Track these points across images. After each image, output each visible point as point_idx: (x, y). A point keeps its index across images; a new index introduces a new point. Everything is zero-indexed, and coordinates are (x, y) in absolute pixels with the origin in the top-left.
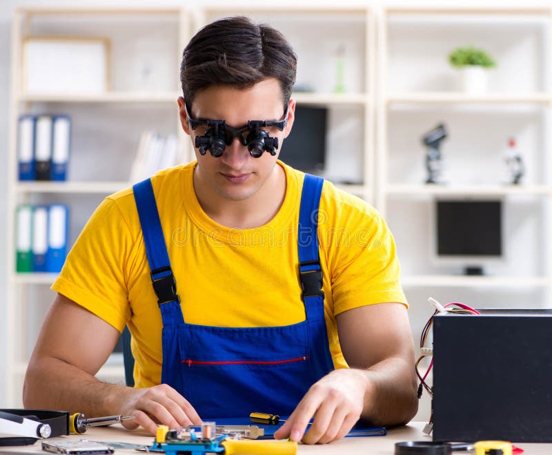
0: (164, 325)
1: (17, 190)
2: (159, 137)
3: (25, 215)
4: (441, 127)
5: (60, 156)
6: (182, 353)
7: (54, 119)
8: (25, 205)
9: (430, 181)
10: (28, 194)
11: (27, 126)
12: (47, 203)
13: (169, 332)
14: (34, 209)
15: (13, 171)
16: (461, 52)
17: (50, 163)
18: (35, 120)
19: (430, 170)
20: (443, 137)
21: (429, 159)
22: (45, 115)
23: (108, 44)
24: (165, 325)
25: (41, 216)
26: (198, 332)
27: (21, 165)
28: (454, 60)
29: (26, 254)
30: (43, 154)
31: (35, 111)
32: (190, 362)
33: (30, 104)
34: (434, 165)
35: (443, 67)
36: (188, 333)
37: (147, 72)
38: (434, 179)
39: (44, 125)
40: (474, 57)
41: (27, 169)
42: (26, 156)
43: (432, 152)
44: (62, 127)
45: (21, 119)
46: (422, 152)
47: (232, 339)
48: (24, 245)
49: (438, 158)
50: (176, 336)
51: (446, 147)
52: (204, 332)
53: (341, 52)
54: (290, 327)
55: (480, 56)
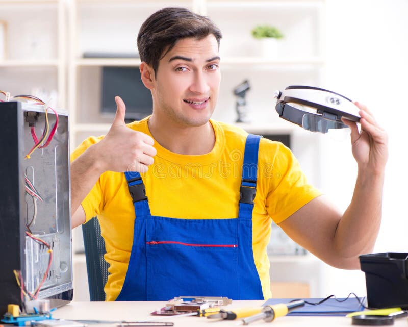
0: (136, 217)
4: (246, 82)
6: (148, 237)
9: (239, 121)
16: (260, 28)
19: (238, 112)
20: (248, 89)
21: (238, 104)
23: (5, 25)
26: (161, 222)
28: (255, 33)
34: (241, 109)
36: (153, 222)
38: (242, 119)
40: (269, 32)
43: (240, 100)
46: (233, 100)
47: (184, 228)
49: (244, 104)
50: (144, 224)
51: (250, 96)
54: (225, 220)
55: (274, 31)
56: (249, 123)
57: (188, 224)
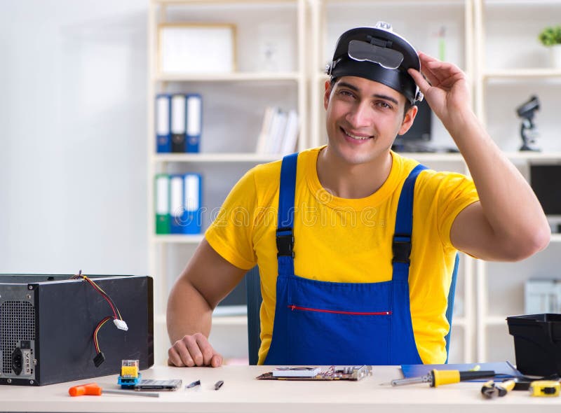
0: (279, 275)
1: (155, 161)
2: (280, 112)
3: (163, 183)
4: (534, 99)
5: (193, 130)
6: (290, 299)
7: (187, 97)
8: (163, 175)
9: (524, 148)
10: (166, 163)
11: (163, 103)
12: (182, 172)
13: (282, 281)
14: (171, 177)
15: (151, 144)
16: (550, 32)
17: (185, 136)
18: (170, 98)
19: (524, 138)
20: (537, 108)
21: (523, 127)
22: (179, 94)
23: (234, 29)
24: (280, 273)
25: (177, 183)
26: (304, 284)
27: (159, 137)
28: (544, 38)
29: (164, 216)
30: (178, 128)
31: (170, 90)
32: (294, 307)
33: (166, 83)
34: (527, 132)
35: (535, 45)
37: (269, 54)
38: (531, 146)
39: (178, 103)
41: (164, 141)
42: (163, 130)
43: (526, 122)
44: (194, 104)
45: (158, 97)
46: (517, 122)
47: (330, 292)
48: (163, 210)
49: (532, 126)
51: (538, 117)
52: (308, 285)
53: (442, 33)
54: (377, 284)
56: (538, 151)
57: (334, 288)
